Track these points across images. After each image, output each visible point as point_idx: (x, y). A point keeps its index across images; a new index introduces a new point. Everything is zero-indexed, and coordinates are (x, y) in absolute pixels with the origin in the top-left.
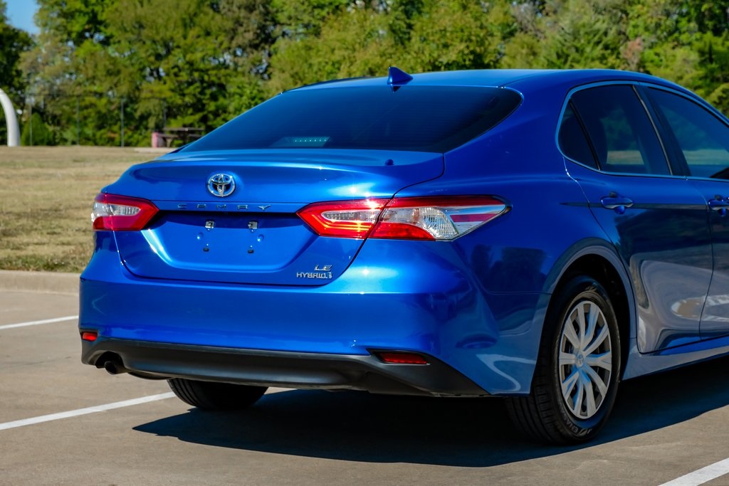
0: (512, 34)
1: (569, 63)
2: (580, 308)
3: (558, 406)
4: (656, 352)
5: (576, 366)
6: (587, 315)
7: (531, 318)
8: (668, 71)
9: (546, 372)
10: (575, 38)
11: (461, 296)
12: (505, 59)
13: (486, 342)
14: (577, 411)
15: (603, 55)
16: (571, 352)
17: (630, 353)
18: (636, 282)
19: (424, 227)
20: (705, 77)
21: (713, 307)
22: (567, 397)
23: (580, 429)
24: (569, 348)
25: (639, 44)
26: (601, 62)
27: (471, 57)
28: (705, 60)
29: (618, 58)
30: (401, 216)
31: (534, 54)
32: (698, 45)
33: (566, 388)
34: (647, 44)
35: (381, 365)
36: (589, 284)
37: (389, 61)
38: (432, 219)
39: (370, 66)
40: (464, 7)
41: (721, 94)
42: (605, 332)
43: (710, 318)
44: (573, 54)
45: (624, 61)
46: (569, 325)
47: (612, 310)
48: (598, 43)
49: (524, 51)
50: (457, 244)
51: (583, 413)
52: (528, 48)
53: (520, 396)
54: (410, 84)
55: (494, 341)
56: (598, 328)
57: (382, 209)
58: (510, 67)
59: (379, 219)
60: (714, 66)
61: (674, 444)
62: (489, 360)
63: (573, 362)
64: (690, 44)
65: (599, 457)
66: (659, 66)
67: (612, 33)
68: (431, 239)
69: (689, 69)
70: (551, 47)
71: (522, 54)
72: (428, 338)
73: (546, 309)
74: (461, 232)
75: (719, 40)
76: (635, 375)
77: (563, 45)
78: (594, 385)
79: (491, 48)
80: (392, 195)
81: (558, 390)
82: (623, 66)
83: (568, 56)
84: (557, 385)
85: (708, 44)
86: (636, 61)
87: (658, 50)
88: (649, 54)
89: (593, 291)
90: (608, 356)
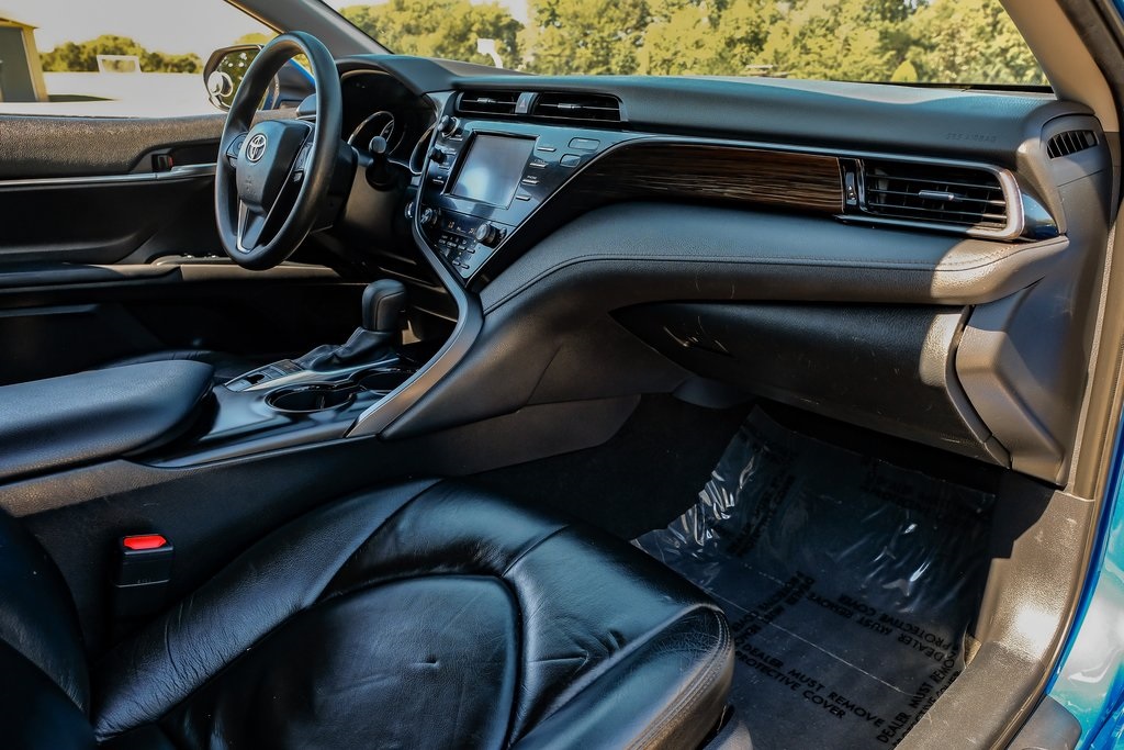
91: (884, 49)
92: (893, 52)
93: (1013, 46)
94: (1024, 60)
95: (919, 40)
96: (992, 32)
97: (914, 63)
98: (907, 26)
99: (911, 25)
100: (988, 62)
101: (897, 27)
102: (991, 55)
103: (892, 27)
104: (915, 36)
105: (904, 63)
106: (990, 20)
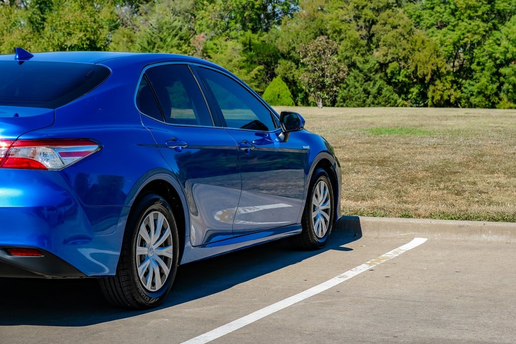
0: (116, 27)
1: (156, 49)
2: (151, 216)
3: (135, 283)
4: (203, 246)
5: (148, 256)
6: (155, 221)
7: (117, 224)
8: (222, 55)
9: (127, 260)
10: (160, 32)
11: (68, 208)
12: (112, 44)
13: (85, 240)
14: (148, 286)
15: (179, 43)
16: (145, 246)
17: (186, 246)
18: (190, 199)
19: (40, 160)
20: (247, 61)
21: (243, 214)
22: (141, 277)
23: (150, 298)
24: (143, 243)
25: (203, 37)
26: (178, 49)
27: (88, 42)
28: (246, 49)
29: (189, 46)
30: (24, 152)
31: (132, 41)
32: (242, 39)
33: (141, 270)
34: (209, 37)
35: (8, 257)
36: (157, 200)
37: (29, 43)
38: (45, 154)
39: (14, 46)
40: (83, 8)
41: (257, 72)
42: (168, 232)
43: (241, 222)
44: (159, 43)
45: (193, 48)
46: (143, 227)
47: (173, 218)
48: (176, 35)
49: (125, 39)
50: (64, 173)
51: (153, 287)
52: (127, 37)
53: (109, 277)
54: (31, 60)
55: (90, 239)
56: (163, 230)
57: (9, 147)
58: (115, 49)
59: (7, 155)
60: (252, 53)
61: (213, 307)
62: (87, 252)
63: (146, 253)
64: (237, 38)
65: (163, 317)
66: (216, 53)
67: (185, 29)
68: (45, 169)
69: (236, 55)
70: (143, 37)
71: (123, 41)
72: (42, 238)
73: (127, 217)
74: (66, 164)
75: (256, 36)
76: (189, 261)
77: (152, 36)
78: (160, 268)
79: (102, 37)
80: (16, 137)
81: (135, 272)
82: (192, 52)
83: (155, 43)
84: (135, 269)
85: (248, 38)
86: (201, 48)
87: (216, 41)
88: (210, 44)
89: (160, 204)
90: (170, 248)
91: (251, 62)
92: (261, 67)
93: (393, 60)
94: (406, 76)
95: (289, 53)
96: (368, 45)
97: (286, 80)
98: (273, 37)
99: (277, 37)
100: (368, 79)
101: (262, 39)
102: (370, 70)
103: (256, 39)
104: (284, 49)
105: (274, 79)
106: (364, 32)
